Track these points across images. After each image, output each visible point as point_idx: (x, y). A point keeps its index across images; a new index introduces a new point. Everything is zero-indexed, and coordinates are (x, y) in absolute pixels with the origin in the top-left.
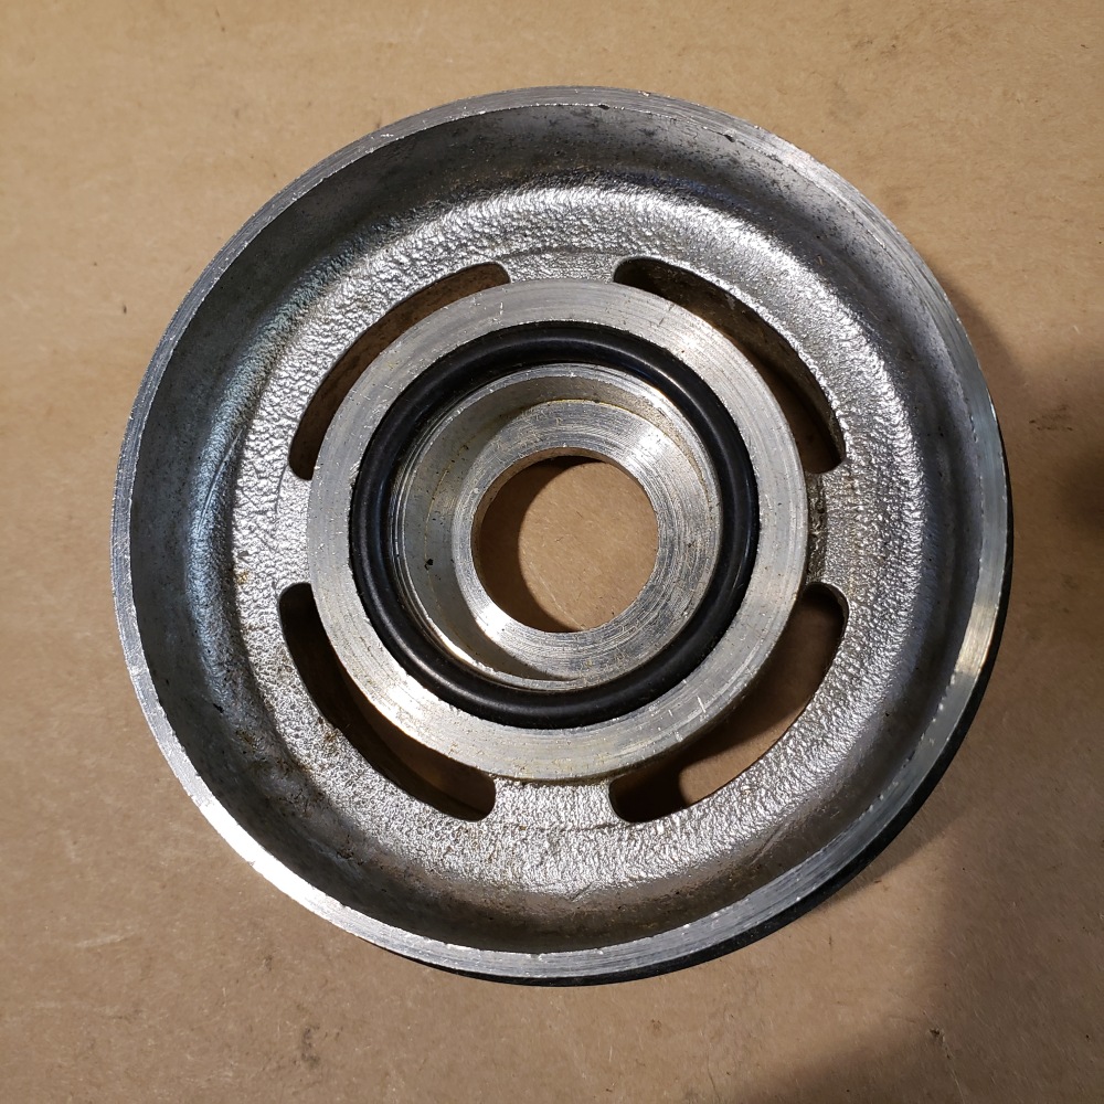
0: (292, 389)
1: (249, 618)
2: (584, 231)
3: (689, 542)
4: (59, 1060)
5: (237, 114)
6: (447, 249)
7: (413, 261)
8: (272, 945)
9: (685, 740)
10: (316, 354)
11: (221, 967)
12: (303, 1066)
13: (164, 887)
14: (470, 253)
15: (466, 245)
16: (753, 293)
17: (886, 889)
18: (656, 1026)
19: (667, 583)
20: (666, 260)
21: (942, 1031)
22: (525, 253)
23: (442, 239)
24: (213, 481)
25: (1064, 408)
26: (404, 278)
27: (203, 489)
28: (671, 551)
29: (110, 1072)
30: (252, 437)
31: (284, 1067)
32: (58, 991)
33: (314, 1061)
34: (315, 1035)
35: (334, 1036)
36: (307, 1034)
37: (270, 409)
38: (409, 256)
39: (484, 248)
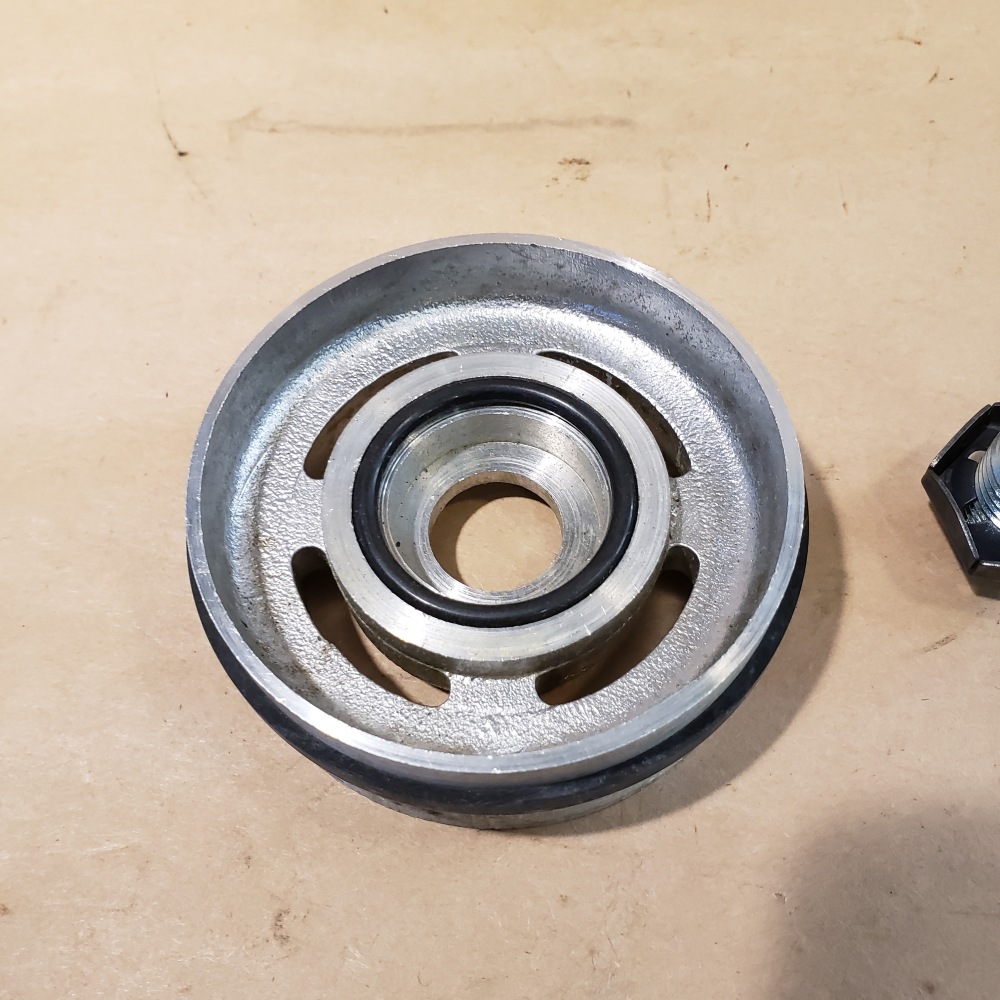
0: (308, 424)
1: (270, 570)
2: (511, 334)
3: (584, 531)
4: (61, 948)
5: (261, 276)
6: (420, 342)
7: (397, 349)
8: (251, 848)
9: (593, 634)
10: (326, 402)
11: (207, 866)
12: (274, 943)
13: (162, 805)
14: (437, 345)
15: (432, 341)
16: (624, 372)
17: (735, 790)
18: (564, 899)
19: (570, 557)
20: (566, 352)
21: (784, 894)
22: (473, 346)
23: (416, 336)
24: (248, 477)
25: (832, 466)
26: (390, 359)
27: (240, 482)
28: (573, 537)
29: (106, 957)
30: (277, 452)
31: (258, 945)
32: (65, 891)
33: (284, 939)
34: (285, 918)
35: (302, 917)
36: (279, 917)
37: (291, 436)
38: (394, 346)
39: (444, 342)
